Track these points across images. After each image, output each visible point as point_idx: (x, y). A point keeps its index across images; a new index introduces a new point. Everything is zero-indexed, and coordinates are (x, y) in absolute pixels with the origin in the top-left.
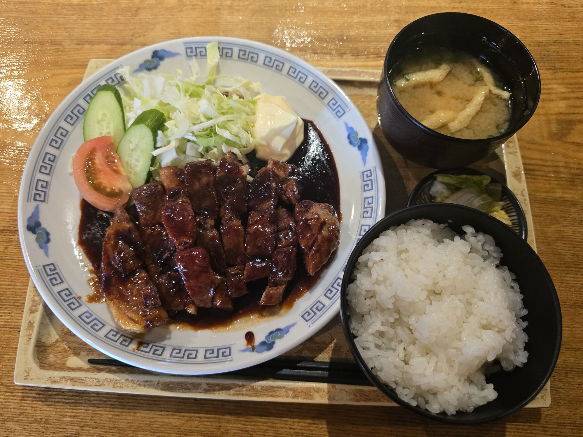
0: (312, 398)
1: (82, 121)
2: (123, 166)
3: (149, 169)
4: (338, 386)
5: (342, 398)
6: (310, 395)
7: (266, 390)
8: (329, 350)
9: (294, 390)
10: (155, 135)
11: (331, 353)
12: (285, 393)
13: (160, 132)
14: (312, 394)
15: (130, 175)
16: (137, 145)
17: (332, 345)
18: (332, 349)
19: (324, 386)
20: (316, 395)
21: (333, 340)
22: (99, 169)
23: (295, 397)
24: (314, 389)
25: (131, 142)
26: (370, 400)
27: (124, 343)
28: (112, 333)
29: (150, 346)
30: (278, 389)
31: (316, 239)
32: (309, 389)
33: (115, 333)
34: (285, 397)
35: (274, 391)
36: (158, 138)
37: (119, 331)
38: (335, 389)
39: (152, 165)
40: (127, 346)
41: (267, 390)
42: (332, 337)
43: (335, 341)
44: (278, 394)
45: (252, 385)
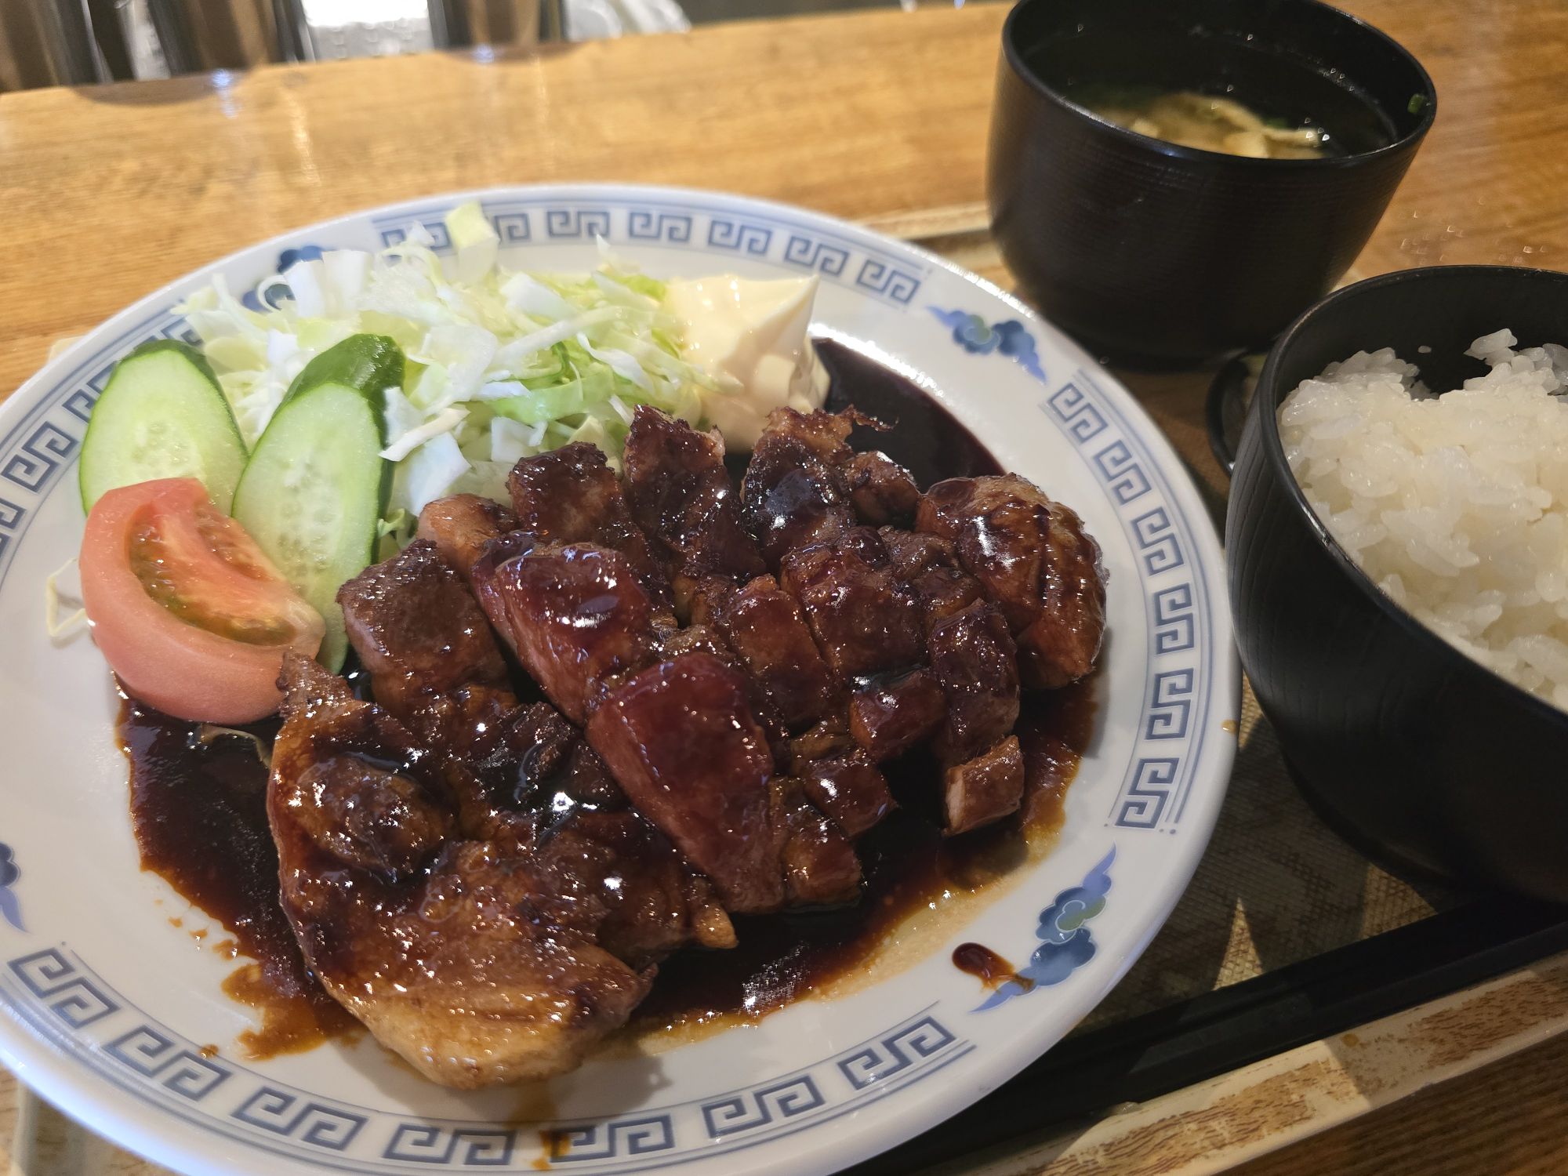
0: (1308, 1114)
1: (73, 474)
2: (265, 553)
3: (376, 529)
4: (1365, 1032)
5: (1404, 1069)
6: (1295, 1105)
7: (1129, 1155)
8: (1240, 942)
9: (1226, 1110)
10: (377, 404)
11: (1252, 951)
12: (1202, 1135)
13: (392, 393)
14: (1295, 1098)
15: (301, 580)
16: (309, 467)
17: (1240, 923)
18: (1247, 935)
19: (1317, 1051)
20: (1314, 1096)
21: (1233, 907)
22: (183, 566)
23: (1246, 1133)
24: (1290, 1075)
25: (285, 466)
26: (1491, 1037)
27: (481, 1155)
28: (410, 1136)
29: (602, 1132)
30: (1170, 1133)
31: (1045, 559)
32: (1276, 1086)
33: (424, 1136)
34: (1215, 1151)
35: (1161, 1145)
36: (390, 414)
37: (435, 1124)
38: (1358, 1047)
39: (383, 513)
40: (505, 1161)
41: (1133, 1152)
42: (1224, 898)
43: (1240, 907)
44: (1179, 1149)
45: (1066, 1155)
